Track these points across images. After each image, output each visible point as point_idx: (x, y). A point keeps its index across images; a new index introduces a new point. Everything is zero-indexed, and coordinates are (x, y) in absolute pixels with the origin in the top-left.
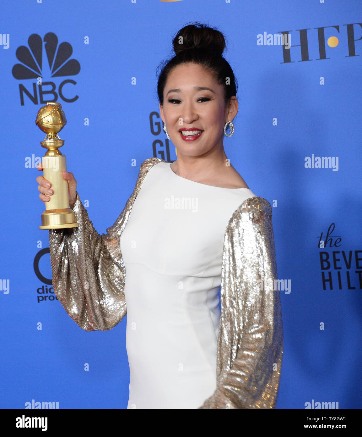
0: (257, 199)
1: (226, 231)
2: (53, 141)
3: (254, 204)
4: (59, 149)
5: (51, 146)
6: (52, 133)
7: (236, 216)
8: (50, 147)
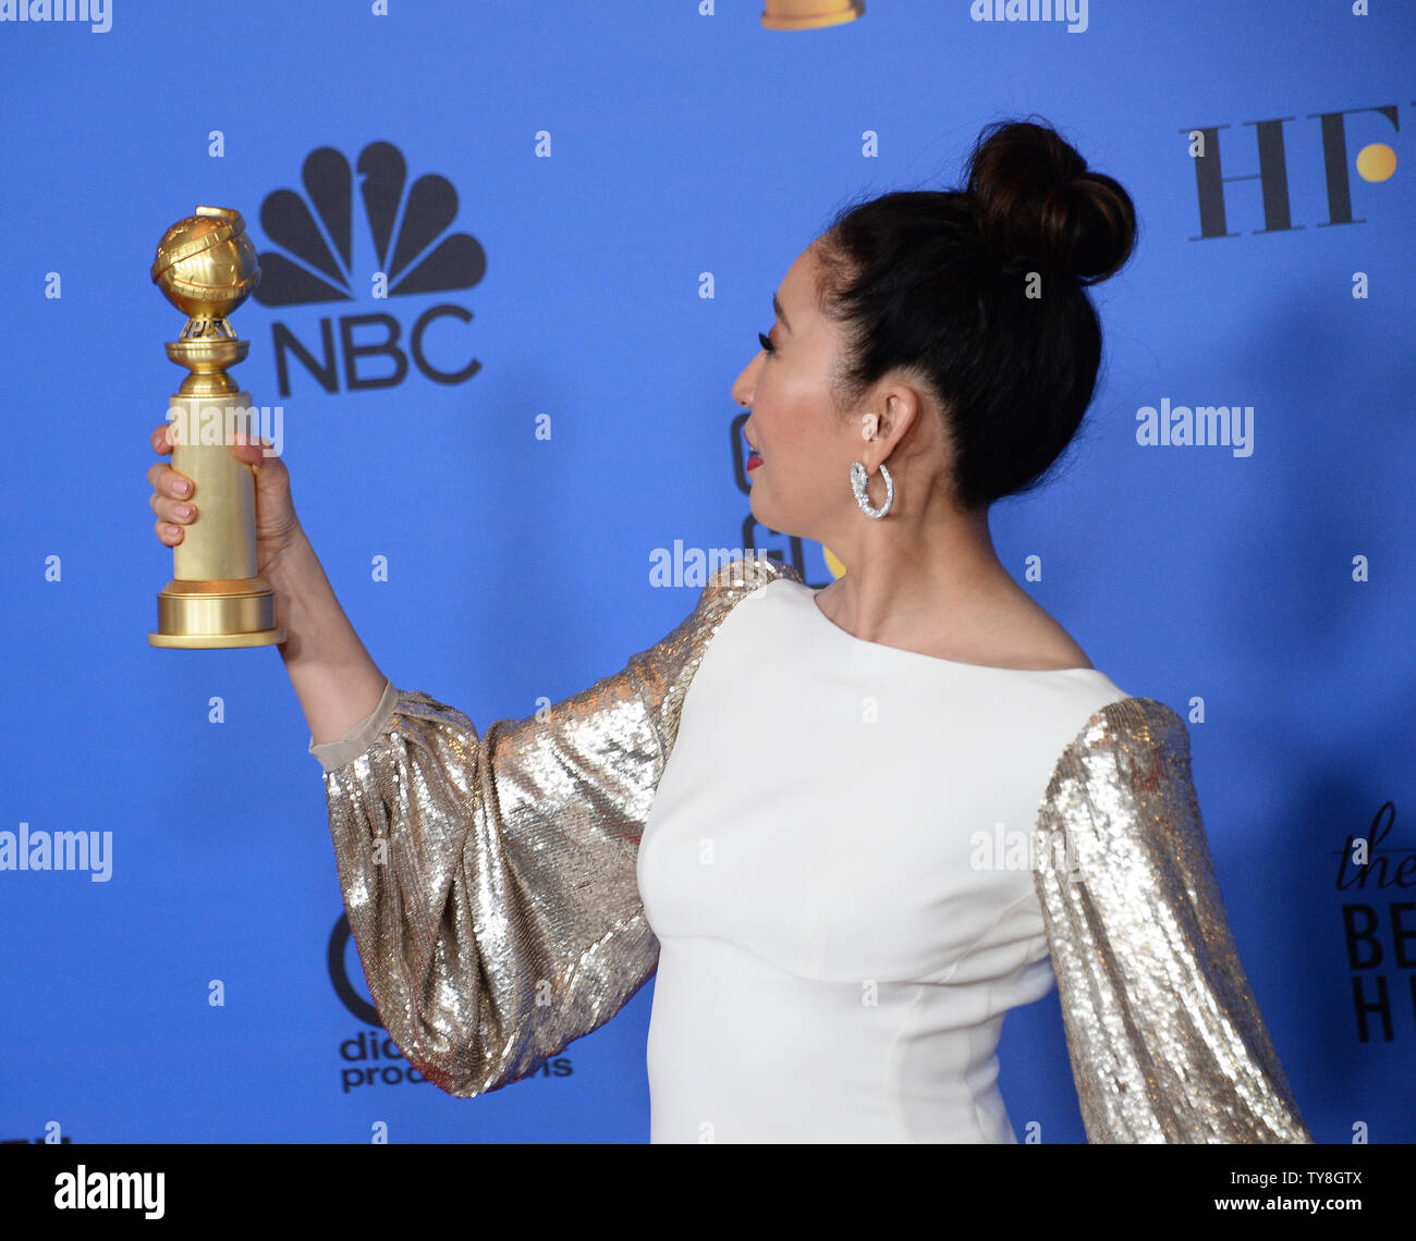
0: (1137, 706)
1: (1037, 823)
2: (208, 345)
3: (1130, 727)
4: (228, 371)
5: (202, 361)
6: (205, 316)
7: (1071, 766)
8: (199, 365)
